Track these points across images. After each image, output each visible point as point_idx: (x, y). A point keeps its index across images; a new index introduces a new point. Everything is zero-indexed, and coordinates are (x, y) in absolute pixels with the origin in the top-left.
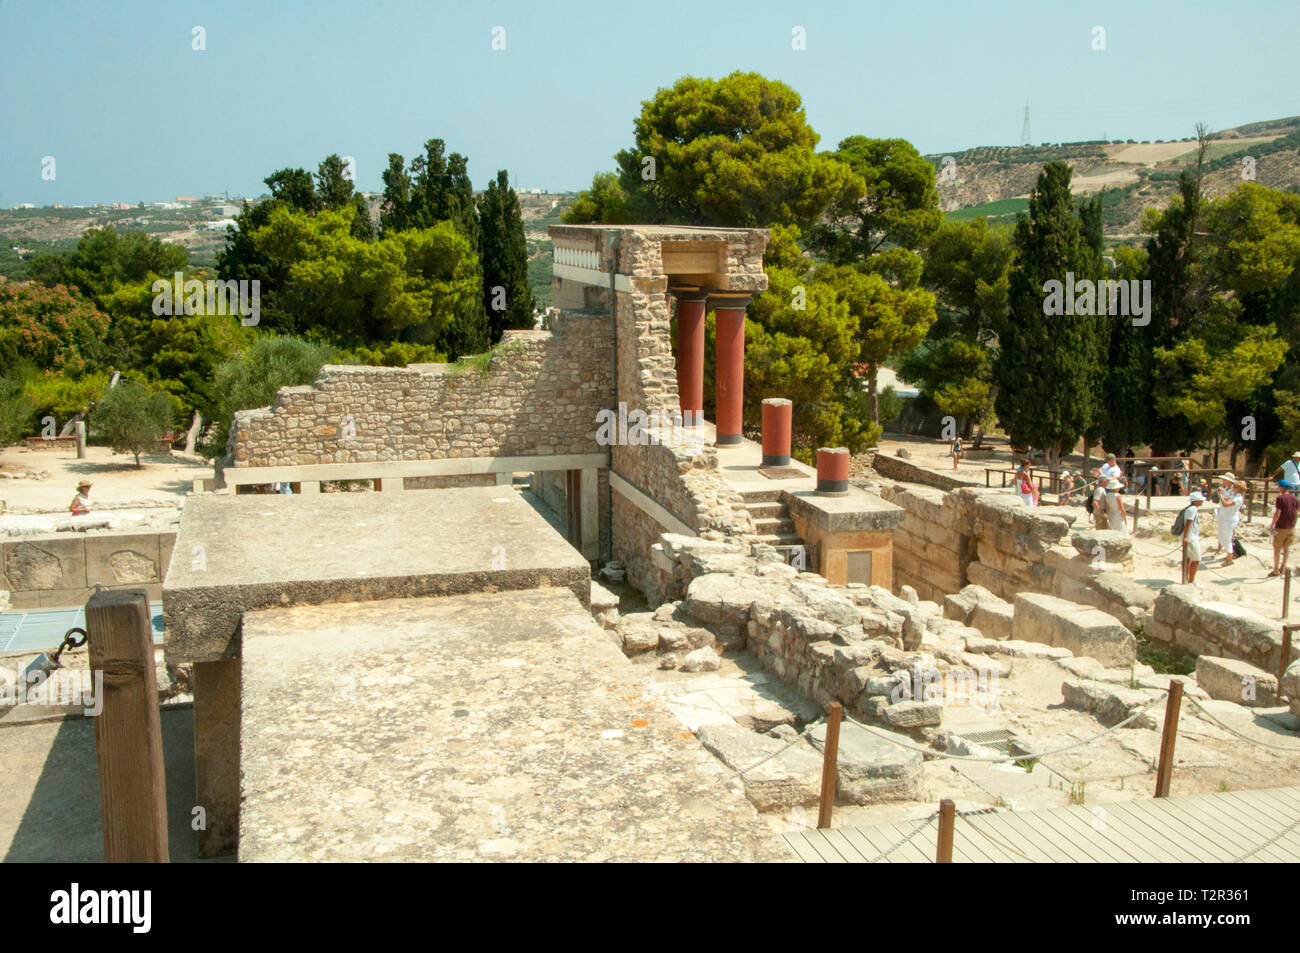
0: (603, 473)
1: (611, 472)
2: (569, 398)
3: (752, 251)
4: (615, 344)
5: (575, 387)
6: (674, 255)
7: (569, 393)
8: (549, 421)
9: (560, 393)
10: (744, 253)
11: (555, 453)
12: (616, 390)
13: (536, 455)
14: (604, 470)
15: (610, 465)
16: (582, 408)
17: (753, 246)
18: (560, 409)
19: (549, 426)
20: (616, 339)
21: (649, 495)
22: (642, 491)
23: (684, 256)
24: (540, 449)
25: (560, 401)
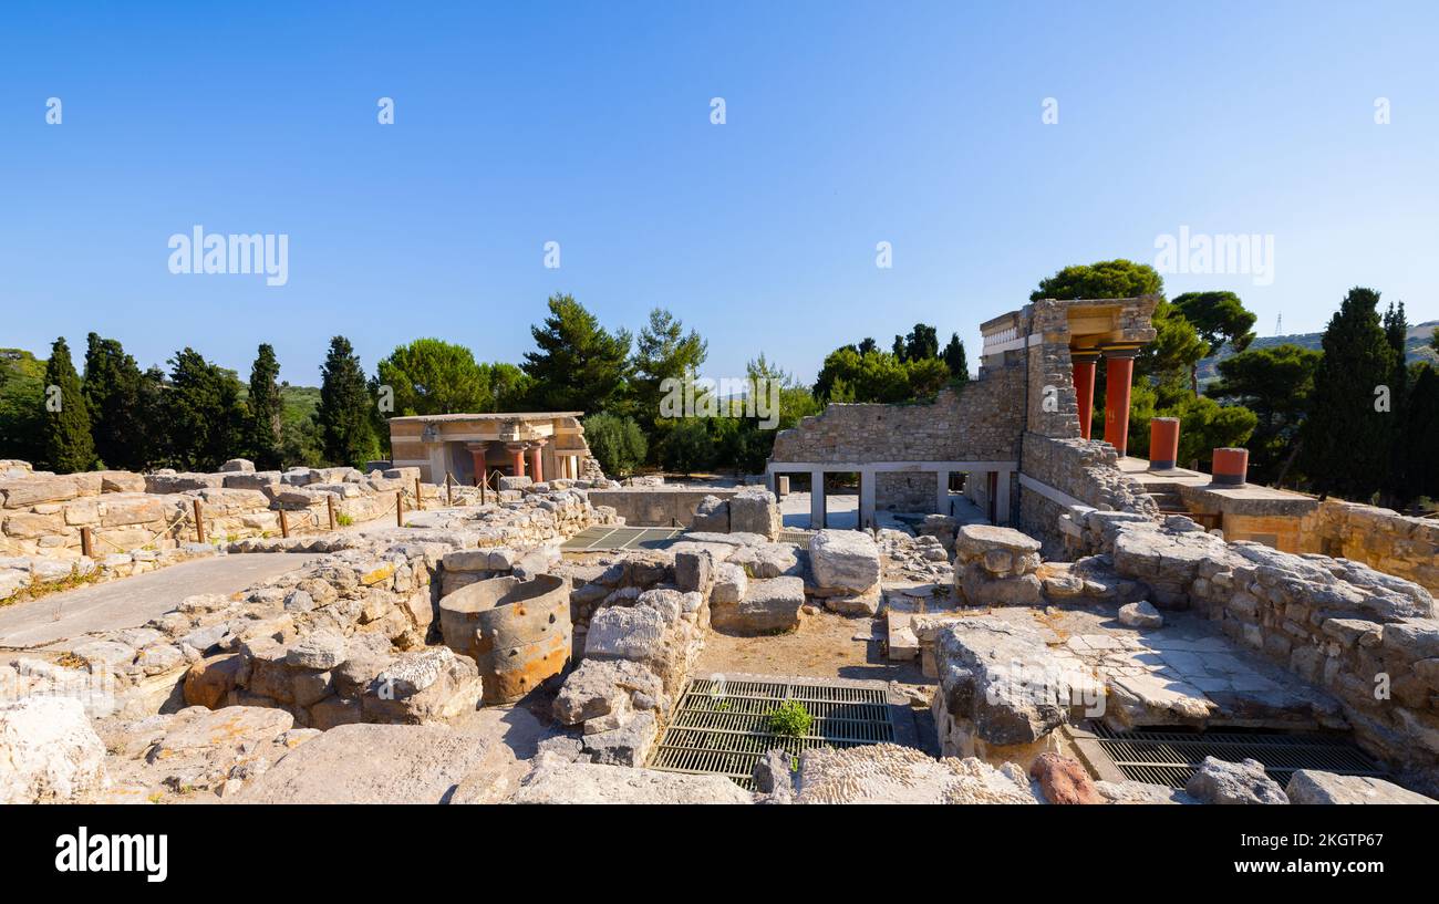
0: (1014, 476)
1: (1021, 474)
2: (991, 423)
3: (1143, 313)
4: (1027, 386)
5: (995, 415)
6: (1075, 320)
7: (990, 419)
8: (976, 438)
9: (985, 420)
10: (1135, 314)
11: (979, 460)
12: (1026, 417)
13: (965, 461)
14: (1016, 473)
15: (1020, 469)
16: (1000, 430)
17: (1144, 308)
18: (984, 430)
19: (976, 442)
20: (1027, 381)
21: (1052, 485)
22: (1046, 483)
23: (1085, 321)
24: (969, 457)
25: (984, 425)
